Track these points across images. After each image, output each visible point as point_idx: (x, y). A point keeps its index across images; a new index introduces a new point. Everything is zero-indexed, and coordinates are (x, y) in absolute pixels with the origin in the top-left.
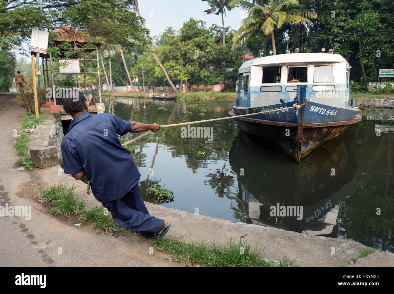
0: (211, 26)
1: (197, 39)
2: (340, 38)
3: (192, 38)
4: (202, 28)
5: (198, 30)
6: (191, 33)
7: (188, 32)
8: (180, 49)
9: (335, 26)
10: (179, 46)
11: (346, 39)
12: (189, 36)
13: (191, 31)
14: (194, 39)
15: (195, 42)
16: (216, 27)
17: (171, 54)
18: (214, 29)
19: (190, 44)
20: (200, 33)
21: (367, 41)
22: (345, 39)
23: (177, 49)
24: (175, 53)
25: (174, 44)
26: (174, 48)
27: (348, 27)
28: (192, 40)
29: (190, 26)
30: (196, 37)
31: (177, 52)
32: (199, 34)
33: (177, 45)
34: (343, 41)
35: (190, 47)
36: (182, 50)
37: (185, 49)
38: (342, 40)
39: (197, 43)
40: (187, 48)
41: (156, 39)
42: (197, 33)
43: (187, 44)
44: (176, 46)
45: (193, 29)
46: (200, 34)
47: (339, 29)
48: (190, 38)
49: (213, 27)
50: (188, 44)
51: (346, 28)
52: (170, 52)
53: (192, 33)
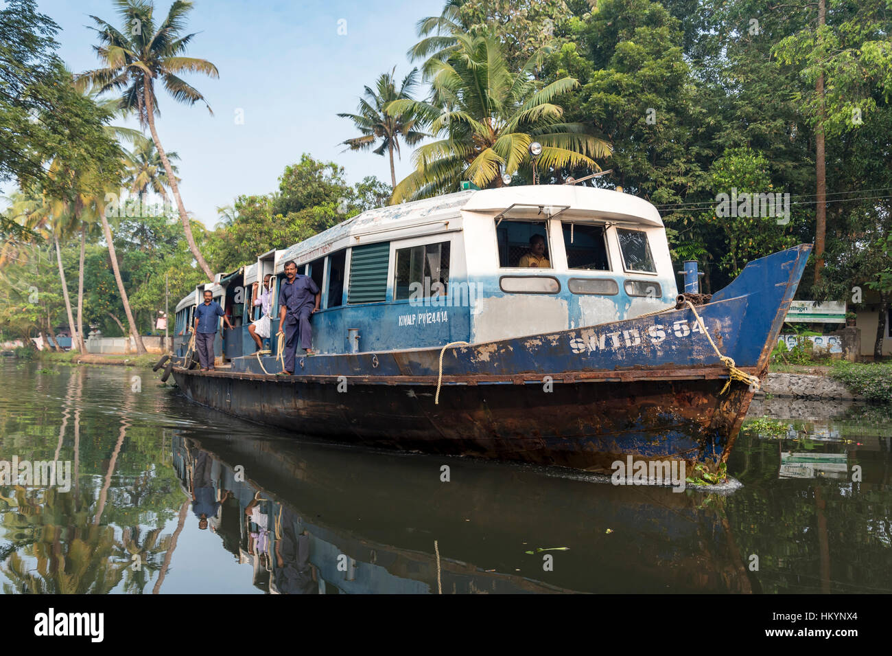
0: (362, 182)
1: (317, 209)
2: (678, 215)
3: (304, 207)
4: (334, 182)
5: (321, 185)
6: (302, 192)
7: (293, 189)
8: (269, 233)
9: (662, 184)
10: (268, 225)
11: (693, 219)
12: (297, 202)
13: (301, 188)
14: (310, 210)
15: (312, 217)
16: (373, 184)
17: (243, 245)
18: (369, 189)
19: (298, 222)
20: (327, 195)
21: (743, 225)
22: (689, 219)
23: (261, 233)
24: (252, 243)
25: (253, 218)
26: (251, 231)
27: (695, 189)
28: (303, 212)
29: (300, 176)
30: (315, 204)
31: (261, 242)
32: (324, 197)
33: (261, 222)
34: (686, 222)
35: (298, 229)
36: (274, 236)
37: (282, 233)
38: (680, 221)
39: (317, 219)
40: (287, 230)
41: (227, 216)
42: (318, 194)
43: (289, 222)
44: (259, 226)
45: (309, 183)
46: (327, 199)
47: (673, 191)
48: (299, 206)
49: (367, 184)
50: (292, 221)
51: (691, 191)
52: (240, 239)
53: (305, 193)
